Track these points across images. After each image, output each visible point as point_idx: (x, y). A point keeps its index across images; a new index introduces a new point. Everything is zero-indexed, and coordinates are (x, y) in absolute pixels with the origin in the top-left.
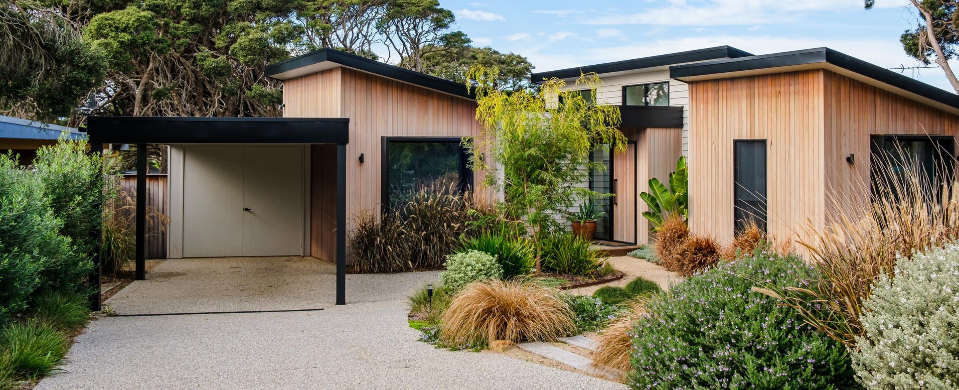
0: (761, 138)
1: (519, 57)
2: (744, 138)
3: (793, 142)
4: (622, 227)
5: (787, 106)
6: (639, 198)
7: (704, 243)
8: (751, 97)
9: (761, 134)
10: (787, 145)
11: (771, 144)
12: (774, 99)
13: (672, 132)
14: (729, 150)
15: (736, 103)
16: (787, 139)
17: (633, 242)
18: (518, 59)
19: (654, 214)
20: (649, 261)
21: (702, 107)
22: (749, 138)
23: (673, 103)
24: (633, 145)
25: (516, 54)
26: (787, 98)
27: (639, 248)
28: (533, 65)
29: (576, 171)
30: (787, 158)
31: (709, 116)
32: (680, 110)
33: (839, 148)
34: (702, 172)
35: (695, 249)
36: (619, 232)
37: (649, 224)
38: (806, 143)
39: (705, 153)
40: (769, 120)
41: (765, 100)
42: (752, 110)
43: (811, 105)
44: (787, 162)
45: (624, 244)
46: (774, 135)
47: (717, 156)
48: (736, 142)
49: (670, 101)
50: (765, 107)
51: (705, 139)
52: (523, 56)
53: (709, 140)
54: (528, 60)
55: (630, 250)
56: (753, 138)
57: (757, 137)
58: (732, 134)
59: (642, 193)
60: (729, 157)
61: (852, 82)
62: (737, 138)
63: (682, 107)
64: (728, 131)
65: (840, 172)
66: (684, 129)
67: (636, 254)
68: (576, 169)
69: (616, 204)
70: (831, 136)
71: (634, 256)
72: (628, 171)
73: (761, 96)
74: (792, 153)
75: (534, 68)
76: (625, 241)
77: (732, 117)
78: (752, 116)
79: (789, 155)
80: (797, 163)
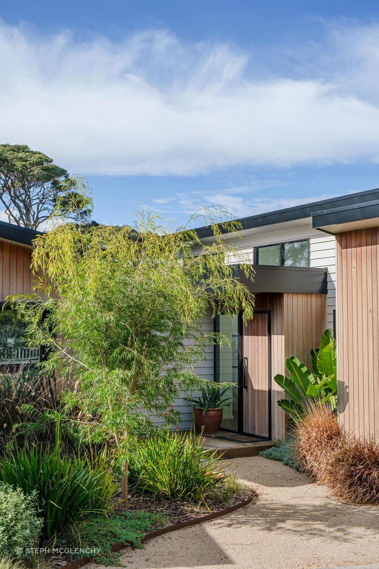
4: (253, 416)
6: (274, 381)
13: (314, 299)
17: (267, 437)
19: (293, 402)
20: (287, 464)
21: (354, 264)
23: (315, 264)
24: (267, 315)
27: (274, 446)
29: (180, 347)
31: (364, 275)
32: (325, 273)
36: (250, 423)
37: (287, 416)
39: (360, 324)
45: (255, 439)
47: (375, 328)
49: (311, 261)
51: (359, 306)
53: (365, 308)
55: (263, 448)
59: (278, 375)
63: (327, 269)
66: (328, 296)
67: (271, 454)
68: (181, 344)
69: (246, 388)
71: (268, 457)
72: (260, 348)
76: (257, 435)
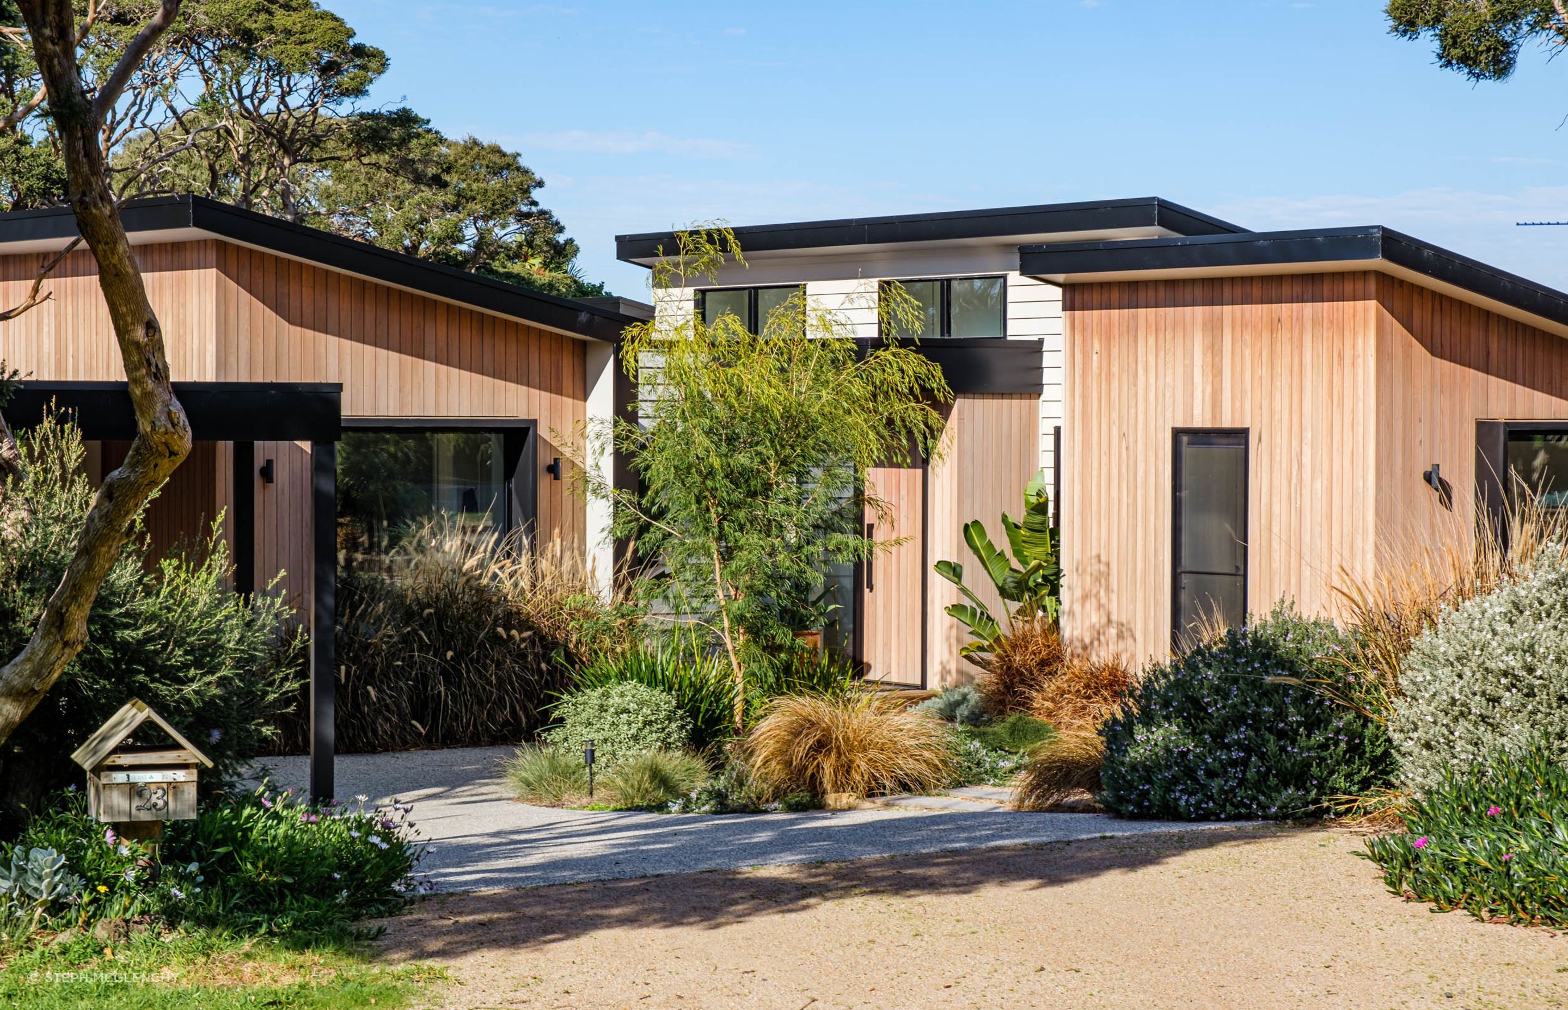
0: (1238, 425)
1: (497, 150)
2: (1197, 423)
3: (1308, 435)
4: (887, 645)
5: (1296, 352)
6: (932, 573)
7: (1106, 674)
8: (1214, 329)
9: (1237, 416)
10: (1295, 443)
11: (1260, 440)
12: (1266, 335)
13: (1015, 406)
14: (1161, 453)
15: (1179, 340)
16: (1295, 428)
17: (918, 682)
18: (495, 158)
21: (1097, 347)
22: (1208, 425)
23: (1017, 330)
25: (486, 140)
26: (1296, 335)
27: (935, 696)
28: (537, 176)
30: (1294, 473)
31: (1115, 369)
32: (1035, 349)
33: (1408, 452)
34: (1095, 507)
35: (1087, 686)
36: (880, 659)
37: (961, 633)
38: (1337, 438)
39: (1104, 459)
40: (1256, 385)
41: (1248, 337)
42: (1217, 359)
43: (1348, 353)
44: (1294, 481)
45: (892, 688)
46: (1265, 420)
47: (1132, 467)
48: (1177, 433)
49: (1010, 324)
50: (1248, 352)
51: (1104, 426)
52: (508, 149)
53: (1115, 430)
54: (523, 162)
55: (914, 701)
56: (1217, 426)
57: (1227, 423)
58: (1169, 414)
59: (941, 561)
60: (1161, 468)
61: (1437, 303)
62: (1180, 424)
63: (1041, 342)
64: (1160, 408)
65: (1410, 503)
66: (1043, 397)
69: (871, 588)
70: (1390, 425)
72: (903, 504)
73: (1238, 328)
74: (1306, 460)
75: (540, 184)
76: (894, 678)
77: (1169, 372)
78: (1216, 372)
79: (1300, 465)
80: (1318, 485)
